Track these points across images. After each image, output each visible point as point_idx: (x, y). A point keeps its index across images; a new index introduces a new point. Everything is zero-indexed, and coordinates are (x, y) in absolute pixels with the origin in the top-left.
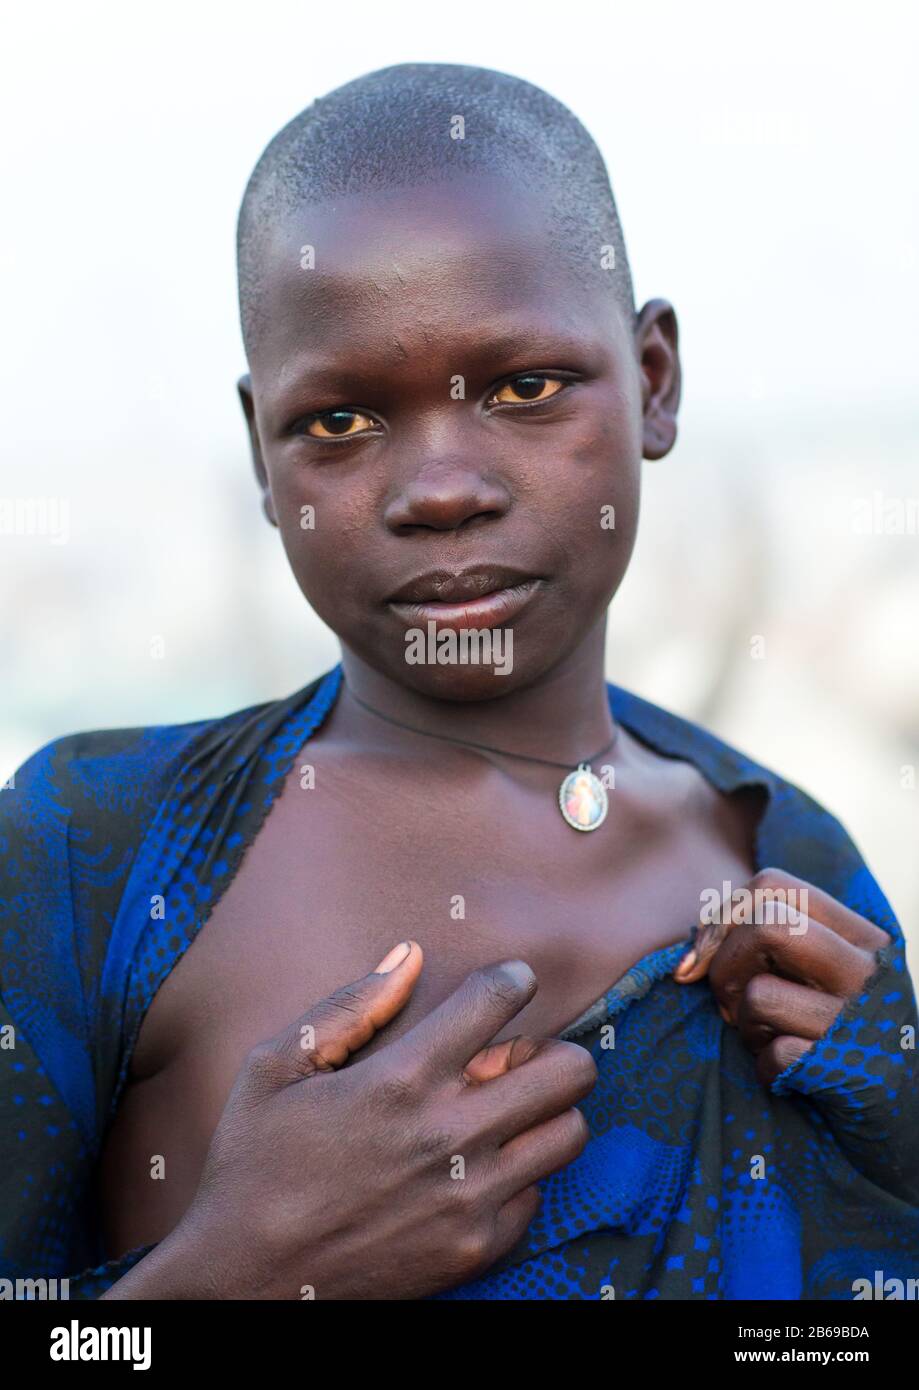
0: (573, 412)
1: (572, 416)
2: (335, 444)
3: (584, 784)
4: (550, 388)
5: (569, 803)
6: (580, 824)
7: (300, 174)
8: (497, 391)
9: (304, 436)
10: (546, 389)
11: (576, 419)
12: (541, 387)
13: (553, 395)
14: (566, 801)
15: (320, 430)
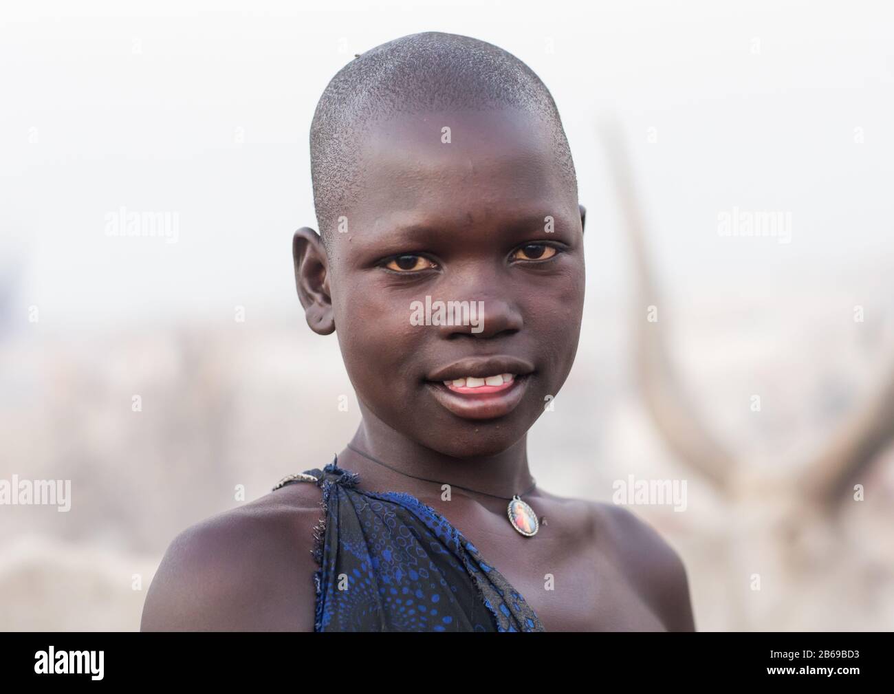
0: (562, 270)
1: (561, 272)
2: (405, 276)
3: (520, 508)
4: (548, 253)
5: (516, 520)
6: (526, 532)
7: (394, 96)
8: (516, 252)
9: (385, 270)
10: (545, 253)
11: (563, 275)
12: (542, 252)
13: (549, 258)
14: (514, 519)
15: (394, 266)
